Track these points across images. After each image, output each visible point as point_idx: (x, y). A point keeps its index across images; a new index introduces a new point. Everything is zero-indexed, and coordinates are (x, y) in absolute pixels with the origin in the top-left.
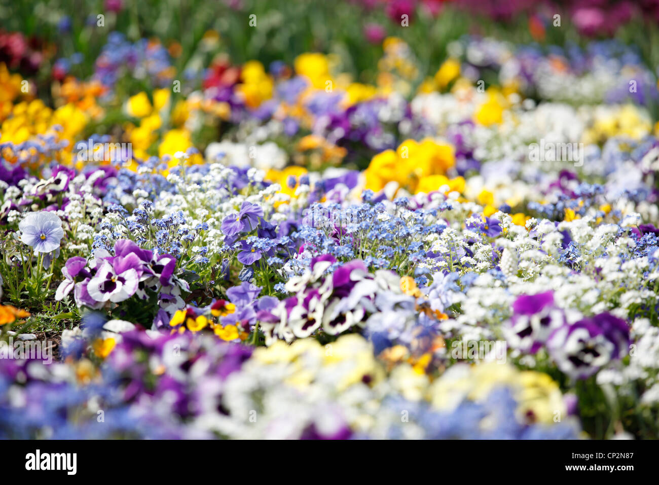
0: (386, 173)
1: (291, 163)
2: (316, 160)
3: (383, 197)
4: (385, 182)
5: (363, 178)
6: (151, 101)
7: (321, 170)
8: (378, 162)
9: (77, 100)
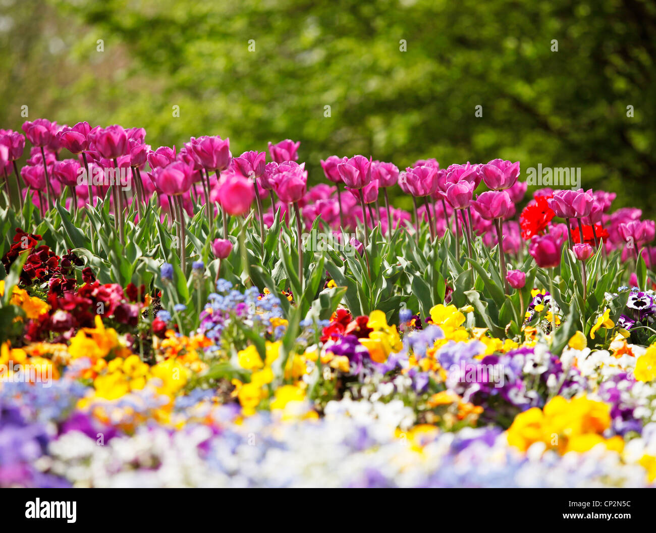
0: (531, 433)
1: (420, 422)
2: (449, 419)
3: (526, 460)
4: (529, 443)
5: (503, 439)
6: (263, 355)
7: (454, 430)
8: (521, 420)
9: (180, 354)
